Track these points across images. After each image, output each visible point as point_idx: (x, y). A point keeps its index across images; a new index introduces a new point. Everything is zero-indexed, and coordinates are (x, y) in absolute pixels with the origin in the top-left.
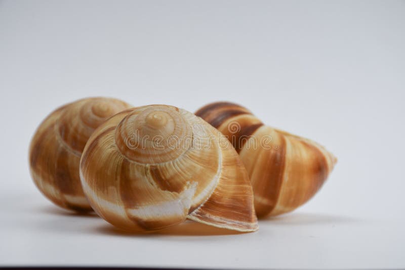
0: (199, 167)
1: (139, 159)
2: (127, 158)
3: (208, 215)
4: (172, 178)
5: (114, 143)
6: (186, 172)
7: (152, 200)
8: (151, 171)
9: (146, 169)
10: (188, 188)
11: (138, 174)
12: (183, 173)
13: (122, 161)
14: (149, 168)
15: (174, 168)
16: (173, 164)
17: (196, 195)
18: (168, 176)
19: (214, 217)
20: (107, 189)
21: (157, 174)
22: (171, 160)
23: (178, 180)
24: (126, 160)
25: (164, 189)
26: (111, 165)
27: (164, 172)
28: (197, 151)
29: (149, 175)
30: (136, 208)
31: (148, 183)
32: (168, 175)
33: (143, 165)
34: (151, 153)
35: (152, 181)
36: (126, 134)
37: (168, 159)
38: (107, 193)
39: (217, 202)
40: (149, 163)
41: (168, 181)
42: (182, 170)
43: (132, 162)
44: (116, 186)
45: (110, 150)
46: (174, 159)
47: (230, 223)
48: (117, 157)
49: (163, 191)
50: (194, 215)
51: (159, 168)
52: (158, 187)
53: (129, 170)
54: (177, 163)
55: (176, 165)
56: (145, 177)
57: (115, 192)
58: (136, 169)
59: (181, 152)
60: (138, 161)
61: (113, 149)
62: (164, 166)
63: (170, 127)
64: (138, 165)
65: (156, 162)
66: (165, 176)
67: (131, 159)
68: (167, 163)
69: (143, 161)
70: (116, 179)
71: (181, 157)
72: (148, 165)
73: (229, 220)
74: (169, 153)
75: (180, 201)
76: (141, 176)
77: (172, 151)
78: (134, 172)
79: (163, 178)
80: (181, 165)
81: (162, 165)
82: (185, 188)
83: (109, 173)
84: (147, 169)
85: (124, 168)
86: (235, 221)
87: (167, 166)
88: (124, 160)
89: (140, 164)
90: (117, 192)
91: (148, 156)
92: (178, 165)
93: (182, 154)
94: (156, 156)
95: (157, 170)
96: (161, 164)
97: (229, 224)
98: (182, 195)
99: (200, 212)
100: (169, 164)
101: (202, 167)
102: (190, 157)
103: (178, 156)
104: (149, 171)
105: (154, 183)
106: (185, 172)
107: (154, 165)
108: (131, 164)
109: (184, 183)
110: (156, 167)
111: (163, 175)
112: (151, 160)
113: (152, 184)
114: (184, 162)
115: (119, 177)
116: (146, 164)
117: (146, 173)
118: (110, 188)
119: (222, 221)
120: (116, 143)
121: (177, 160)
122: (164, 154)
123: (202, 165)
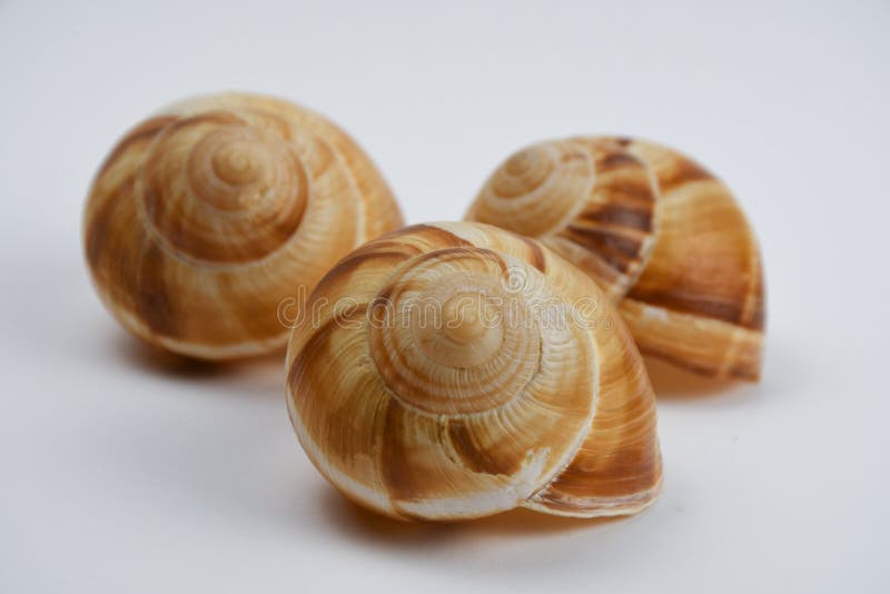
0: (554, 415)
1: (425, 403)
2: (397, 398)
3: (565, 498)
4: (496, 446)
5: (365, 353)
6: (526, 430)
7: (450, 487)
8: (452, 433)
9: (440, 427)
10: (529, 463)
11: (422, 438)
12: (519, 434)
13: (387, 404)
14: (447, 424)
15: (501, 426)
16: (500, 416)
17: (544, 472)
18: (487, 443)
19: (578, 501)
20: (352, 458)
21: (463, 439)
22: (494, 406)
23: (507, 450)
24: (396, 402)
25: (479, 471)
26: (363, 410)
27: (480, 435)
28: (549, 382)
29: (447, 441)
30: (416, 502)
31: (444, 456)
32: (488, 441)
33: (435, 417)
34: (451, 395)
35: (453, 453)
36: (396, 343)
37: (488, 406)
38: (353, 465)
39: (585, 470)
40: (447, 413)
41: (487, 452)
42: (518, 428)
43: (409, 407)
44: (372, 456)
45: (359, 371)
46: (500, 404)
47: (612, 505)
48: (374, 392)
49: (476, 474)
50: (536, 502)
51: (468, 426)
52: (466, 466)
53: (401, 426)
54: (507, 413)
55: (505, 418)
56: (439, 445)
57: (371, 465)
58: (417, 427)
59: (517, 387)
60: (420, 407)
61: (363, 369)
62: (479, 422)
63: (493, 338)
64: (422, 417)
65: (461, 411)
66: (481, 446)
67: (406, 401)
68: (486, 415)
69: (434, 408)
70: (373, 442)
71: (515, 399)
72: (444, 419)
73: (608, 499)
74: (491, 394)
75: (510, 489)
76: (429, 442)
77: (497, 390)
78: (414, 432)
79: (477, 446)
80: (516, 418)
81: (476, 417)
82: (524, 464)
83: (356, 425)
84: (443, 428)
85: (391, 421)
86: (622, 498)
87: (487, 421)
88: (390, 402)
89: (426, 415)
90: (375, 467)
91: (444, 400)
92: (510, 418)
93: (517, 392)
94: (463, 400)
95: (463, 430)
96: (473, 416)
97: (608, 507)
98: (515, 479)
99: (548, 493)
100: (491, 417)
101: (560, 415)
102: (534, 396)
103: (509, 398)
104: (446, 433)
105: (458, 459)
106: (523, 433)
107: (457, 417)
108: (406, 414)
109: (521, 455)
110: (461, 422)
111: (478, 440)
112: (452, 407)
113: (452, 459)
114: (521, 410)
115: (379, 439)
116: (440, 415)
117: (439, 436)
118: (360, 457)
119: (596, 504)
120: (372, 355)
121: (508, 405)
122: (480, 397)
123: (559, 408)
